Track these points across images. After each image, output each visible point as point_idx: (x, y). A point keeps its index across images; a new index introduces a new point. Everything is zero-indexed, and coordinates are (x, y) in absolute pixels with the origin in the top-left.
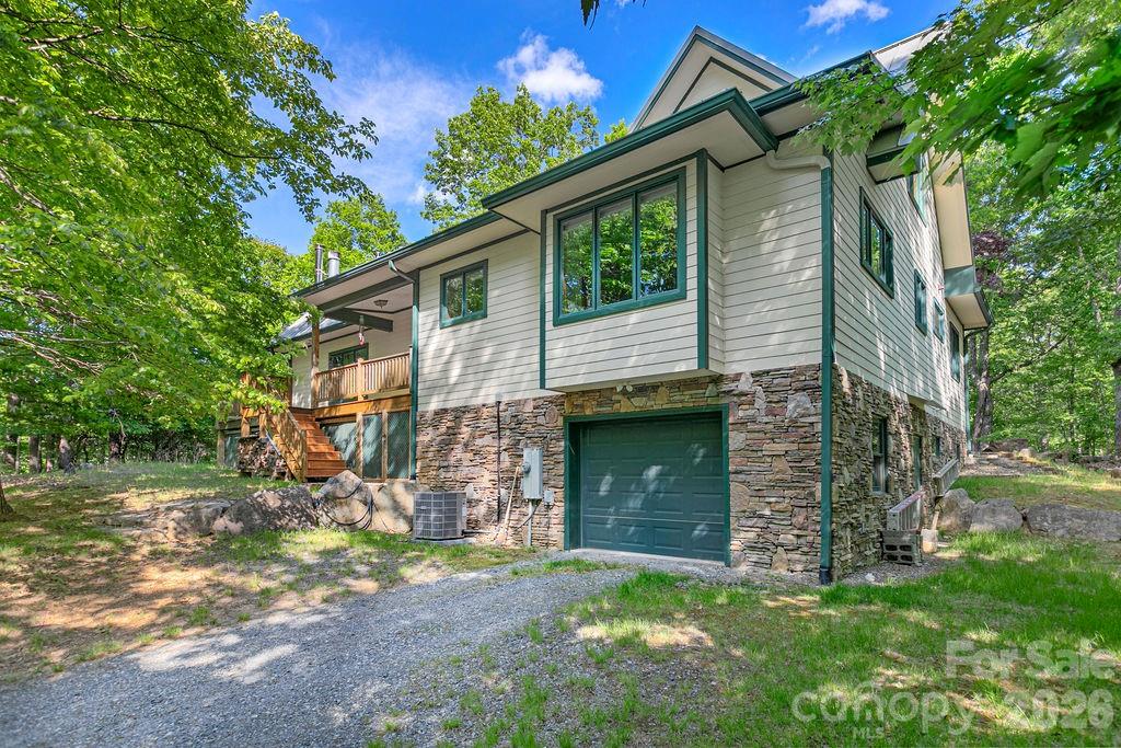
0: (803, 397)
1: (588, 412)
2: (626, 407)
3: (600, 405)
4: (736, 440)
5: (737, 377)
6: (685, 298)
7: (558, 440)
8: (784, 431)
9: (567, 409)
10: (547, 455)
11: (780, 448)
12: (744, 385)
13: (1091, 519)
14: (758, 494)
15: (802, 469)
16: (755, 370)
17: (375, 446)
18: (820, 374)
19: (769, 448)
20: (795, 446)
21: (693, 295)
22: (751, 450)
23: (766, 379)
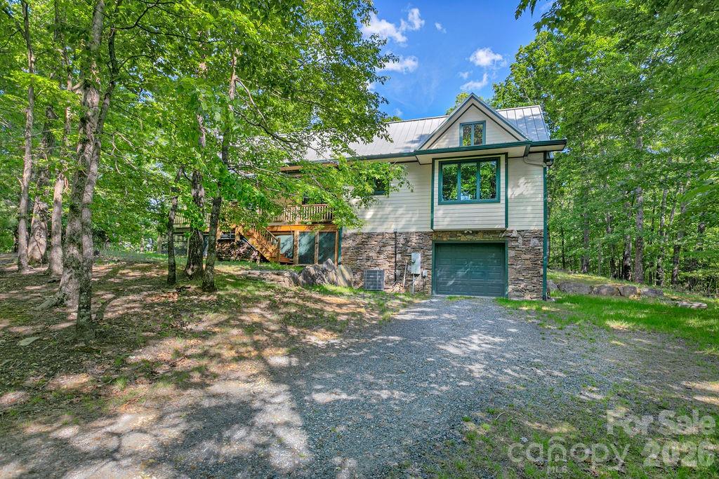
0: (536, 241)
1: (445, 239)
2: (463, 239)
3: (451, 237)
4: (511, 253)
5: (512, 231)
6: (500, 202)
7: (429, 250)
8: (528, 251)
9: (434, 237)
10: (424, 256)
11: (528, 256)
12: (515, 234)
13: (579, 286)
14: (519, 272)
15: (536, 264)
16: (518, 229)
17: (308, 247)
18: (543, 233)
19: (524, 256)
20: (533, 256)
21: (503, 201)
22: (516, 258)
23: (522, 233)
